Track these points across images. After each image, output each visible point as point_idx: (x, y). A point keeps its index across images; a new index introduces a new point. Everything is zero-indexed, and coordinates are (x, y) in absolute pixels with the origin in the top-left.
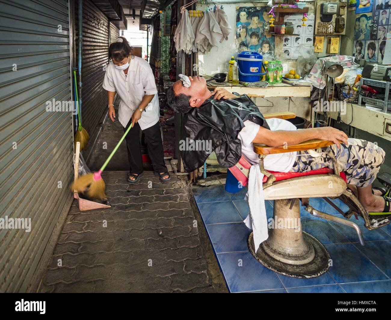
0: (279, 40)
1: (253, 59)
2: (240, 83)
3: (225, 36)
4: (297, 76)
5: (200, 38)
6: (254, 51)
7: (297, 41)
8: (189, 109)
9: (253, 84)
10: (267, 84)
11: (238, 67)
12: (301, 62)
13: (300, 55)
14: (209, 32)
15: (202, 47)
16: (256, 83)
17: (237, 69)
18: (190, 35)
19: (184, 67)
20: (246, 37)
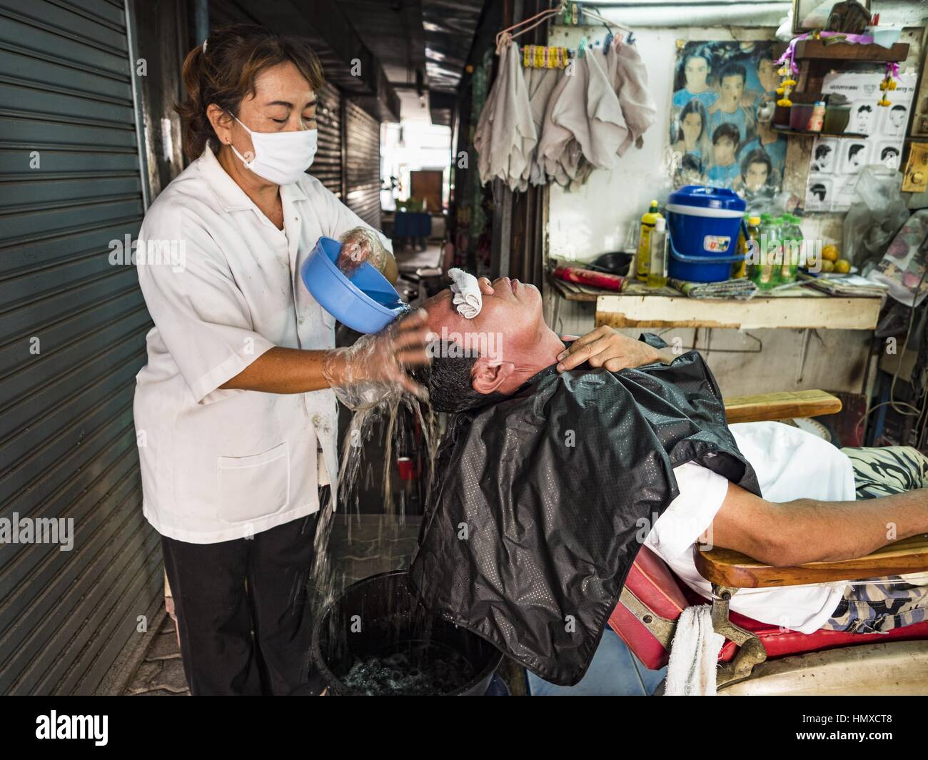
0: (800, 151)
1: (715, 211)
2: (670, 285)
3: (634, 133)
4: (844, 264)
5: (555, 138)
6: (719, 184)
7: (855, 158)
8: (471, 398)
9: (710, 288)
10: (753, 289)
11: (668, 236)
12: (857, 221)
13: (856, 199)
14: (584, 119)
15: (560, 168)
16: (718, 286)
17: (663, 242)
18: (521, 128)
19: (509, 229)
20: (699, 139)
